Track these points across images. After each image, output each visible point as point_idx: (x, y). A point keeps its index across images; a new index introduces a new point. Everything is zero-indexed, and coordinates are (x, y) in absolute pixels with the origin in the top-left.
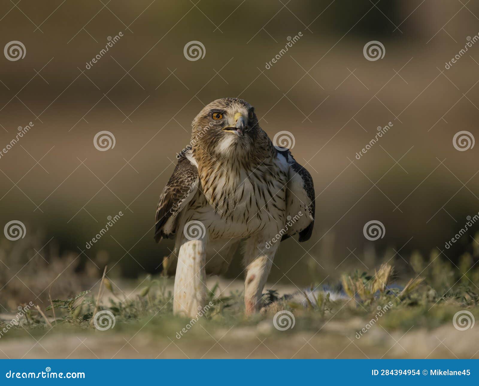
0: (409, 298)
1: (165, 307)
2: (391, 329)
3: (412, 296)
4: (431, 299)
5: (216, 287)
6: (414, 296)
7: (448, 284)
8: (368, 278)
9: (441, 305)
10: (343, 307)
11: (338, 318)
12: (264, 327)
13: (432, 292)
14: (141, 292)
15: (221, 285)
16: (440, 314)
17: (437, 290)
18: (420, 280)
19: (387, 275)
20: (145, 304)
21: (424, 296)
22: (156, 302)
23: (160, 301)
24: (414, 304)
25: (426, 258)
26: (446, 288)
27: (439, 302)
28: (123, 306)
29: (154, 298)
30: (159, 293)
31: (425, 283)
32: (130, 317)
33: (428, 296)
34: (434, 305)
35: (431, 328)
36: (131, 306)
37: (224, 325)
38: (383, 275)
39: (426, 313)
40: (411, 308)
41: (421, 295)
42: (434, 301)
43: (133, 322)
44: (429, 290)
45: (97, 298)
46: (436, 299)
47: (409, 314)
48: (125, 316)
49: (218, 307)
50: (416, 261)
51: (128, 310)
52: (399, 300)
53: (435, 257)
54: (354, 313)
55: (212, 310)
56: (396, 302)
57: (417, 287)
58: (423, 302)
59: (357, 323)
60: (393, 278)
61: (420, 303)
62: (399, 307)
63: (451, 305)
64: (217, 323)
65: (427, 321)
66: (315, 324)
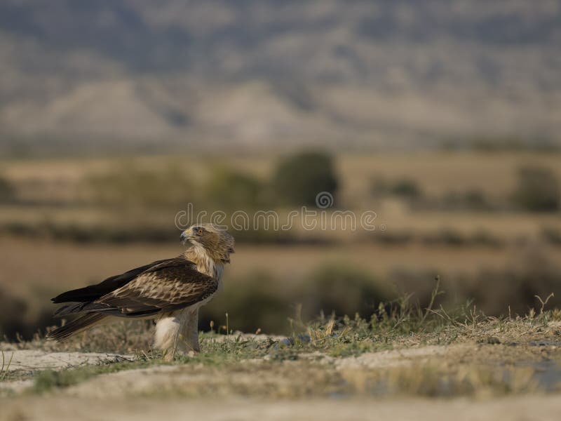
0: (345, 339)
1: (213, 348)
2: (336, 356)
4: (357, 339)
5: (240, 336)
6: (347, 337)
7: (365, 331)
8: (322, 329)
9: (362, 342)
11: (307, 352)
12: (267, 358)
13: (357, 335)
16: (362, 347)
17: (360, 333)
18: (350, 329)
19: (332, 326)
21: (353, 337)
22: (207, 345)
24: (347, 342)
25: (352, 318)
26: (364, 332)
29: (206, 344)
30: (209, 341)
31: (353, 331)
33: (355, 338)
34: (358, 342)
35: (357, 355)
37: (246, 357)
38: (330, 327)
39: (355, 346)
40: (346, 344)
44: (355, 334)
46: (359, 339)
47: (346, 346)
49: (241, 347)
50: (346, 319)
53: (357, 316)
54: (315, 348)
55: (238, 349)
56: (338, 341)
57: (348, 333)
58: (352, 340)
59: (317, 353)
60: (336, 328)
62: (339, 343)
63: (367, 342)
64: (241, 356)
65: (355, 351)
66: (295, 354)
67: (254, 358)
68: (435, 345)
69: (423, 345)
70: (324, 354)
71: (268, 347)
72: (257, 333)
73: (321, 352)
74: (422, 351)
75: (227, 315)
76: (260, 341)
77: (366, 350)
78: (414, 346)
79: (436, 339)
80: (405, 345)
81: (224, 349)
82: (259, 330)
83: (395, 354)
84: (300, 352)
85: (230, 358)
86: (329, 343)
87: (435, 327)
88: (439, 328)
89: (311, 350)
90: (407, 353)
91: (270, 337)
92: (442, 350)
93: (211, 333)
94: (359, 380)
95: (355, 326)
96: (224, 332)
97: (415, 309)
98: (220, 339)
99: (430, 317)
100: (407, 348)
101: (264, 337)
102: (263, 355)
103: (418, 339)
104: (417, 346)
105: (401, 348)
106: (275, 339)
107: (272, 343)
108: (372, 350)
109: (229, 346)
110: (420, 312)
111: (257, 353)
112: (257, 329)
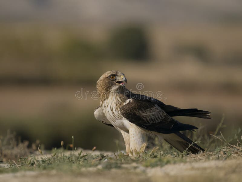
0: (154, 155)
1: (62, 160)
2: (147, 166)
3: (154, 154)
4: (162, 155)
5: (81, 152)
6: (155, 154)
7: (168, 149)
9: (165, 157)
10: (129, 159)
11: (127, 163)
12: (100, 167)
13: (162, 152)
14: (53, 155)
15: (83, 151)
16: (165, 160)
17: (164, 151)
18: (157, 148)
19: (145, 146)
20: (55, 159)
21: (159, 154)
22: (59, 158)
23: (60, 158)
24: (155, 157)
26: (167, 151)
27: (165, 156)
28: (46, 160)
29: (58, 157)
30: (59, 155)
31: (159, 149)
32: (49, 164)
33: (160, 154)
34: (163, 157)
35: (162, 166)
36: (49, 160)
37: (85, 166)
38: (144, 146)
39: (160, 160)
40: (154, 158)
41: (158, 153)
42: (163, 156)
43: (50, 166)
44: (161, 152)
45: (36, 157)
46: (164, 155)
47: (154, 160)
48: (47, 164)
49: (82, 160)
51: (48, 161)
52: (150, 156)
54: (133, 161)
55: (80, 161)
56: (149, 156)
57: (156, 151)
58: (159, 156)
59: (134, 164)
61: (158, 156)
62: (149, 158)
63: (169, 157)
64: (82, 165)
65: (160, 163)
66: (119, 165)
67: (90, 166)
68: (216, 160)
69: (207, 160)
70: (139, 165)
71: (101, 159)
72: (93, 149)
73: (137, 163)
74: (206, 164)
75: (73, 137)
76: (95, 155)
77: (168, 162)
78: (201, 161)
79: (216, 156)
80: (195, 160)
81: (70, 160)
82: (95, 148)
83: (188, 166)
84: (123, 163)
85: (75, 166)
86: (143, 158)
87: (216, 147)
88: (219, 148)
89: (130, 162)
90: (196, 165)
91: (102, 152)
92: (220, 163)
93: (61, 150)
95: (161, 146)
96: (70, 149)
97: (203, 136)
98: (68, 154)
99: (213, 142)
100: (197, 162)
101: (98, 153)
102: (97, 165)
103: (204, 156)
104: (204, 160)
105: (193, 162)
106: (105, 154)
107: (103, 157)
108: (172, 162)
109: (73, 159)
110: (206, 136)
111: (93, 163)
112: (93, 147)
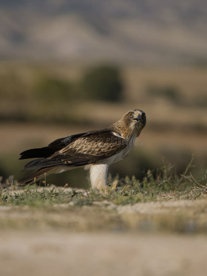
0: (125, 193)
1: (35, 196)
2: (118, 204)
3: (125, 192)
4: (133, 193)
6: (127, 192)
7: (138, 188)
8: (109, 186)
9: (136, 195)
10: (100, 196)
11: (99, 201)
12: (72, 203)
13: (133, 191)
14: (26, 190)
15: (55, 188)
16: (136, 199)
17: (134, 189)
18: (128, 186)
20: (27, 195)
21: (130, 192)
23: (33, 194)
24: (126, 195)
25: (131, 179)
26: (138, 189)
27: (135, 195)
28: (19, 195)
29: (31, 193)
30: (32, 191)
31: (130, 188)
32: (22, 199)
33: (131, 192)
34: (134, 195)
35: (132, 204)
36: (22, 195)
37: (57, 203)
38: (115, 184)
39: (131, 198)
40: (125, 196)
41: (129, 191)
42: (134, 194)
43: (23, 201)
44: (132, 190)
45: (10, 192)
46: (134, 193)
47: (125, 198)
48: (20, 199)
50: (127, 179)
51: (21, 197)
52: (121, 194)
53: (134, 178)
54: (104, 198)
55: (52, 197)
56: (120, 194)
57: (127, 189)
58: (130, 194)
59: (106, 202)
60: (119, 185)
61: (128, 195)
62: (121, 196)
63: (139, 195)
64: (54, 202)
65: (131, 201)
66: (90, 202)
67: (62, 203)
68: (185, 199)
69: (177, 199)
70: (110, 203)
71: (73, 196)
72: (65, 186)
73: (108, 201)
74: (176, 203)
76: (67, 192)
77: (138, 201)
78: (171, 200)
79: (186, 196)
80: (165, 199)
81: (43, 196)
82: (67, 185)
83: (158, 204)
84: (94, 201)
85: (47, 202)
86: (114, 195)
87: (186, 187)
88: (188, 188)
89: (101, 199)
90: (166, 204)
91: (75, 189)
92: (189, 203)
93: (35, 186)
94: (133, 221)
95: (132, 185)
96: (43, 185)
97: (173, 175)
98: (41, 190)
99: (183, 181)
100: (167, 200)
101: (70, 190)
102: (69, 202)
103: (174, 195)
104: (173, 200)
105: (163, 201)
106: (77, 191)
107: (75, 193)
108: (143, 201)
109: (46, 195)
110: (176, 176)
111: (65, 200)
112: (65, 184)
